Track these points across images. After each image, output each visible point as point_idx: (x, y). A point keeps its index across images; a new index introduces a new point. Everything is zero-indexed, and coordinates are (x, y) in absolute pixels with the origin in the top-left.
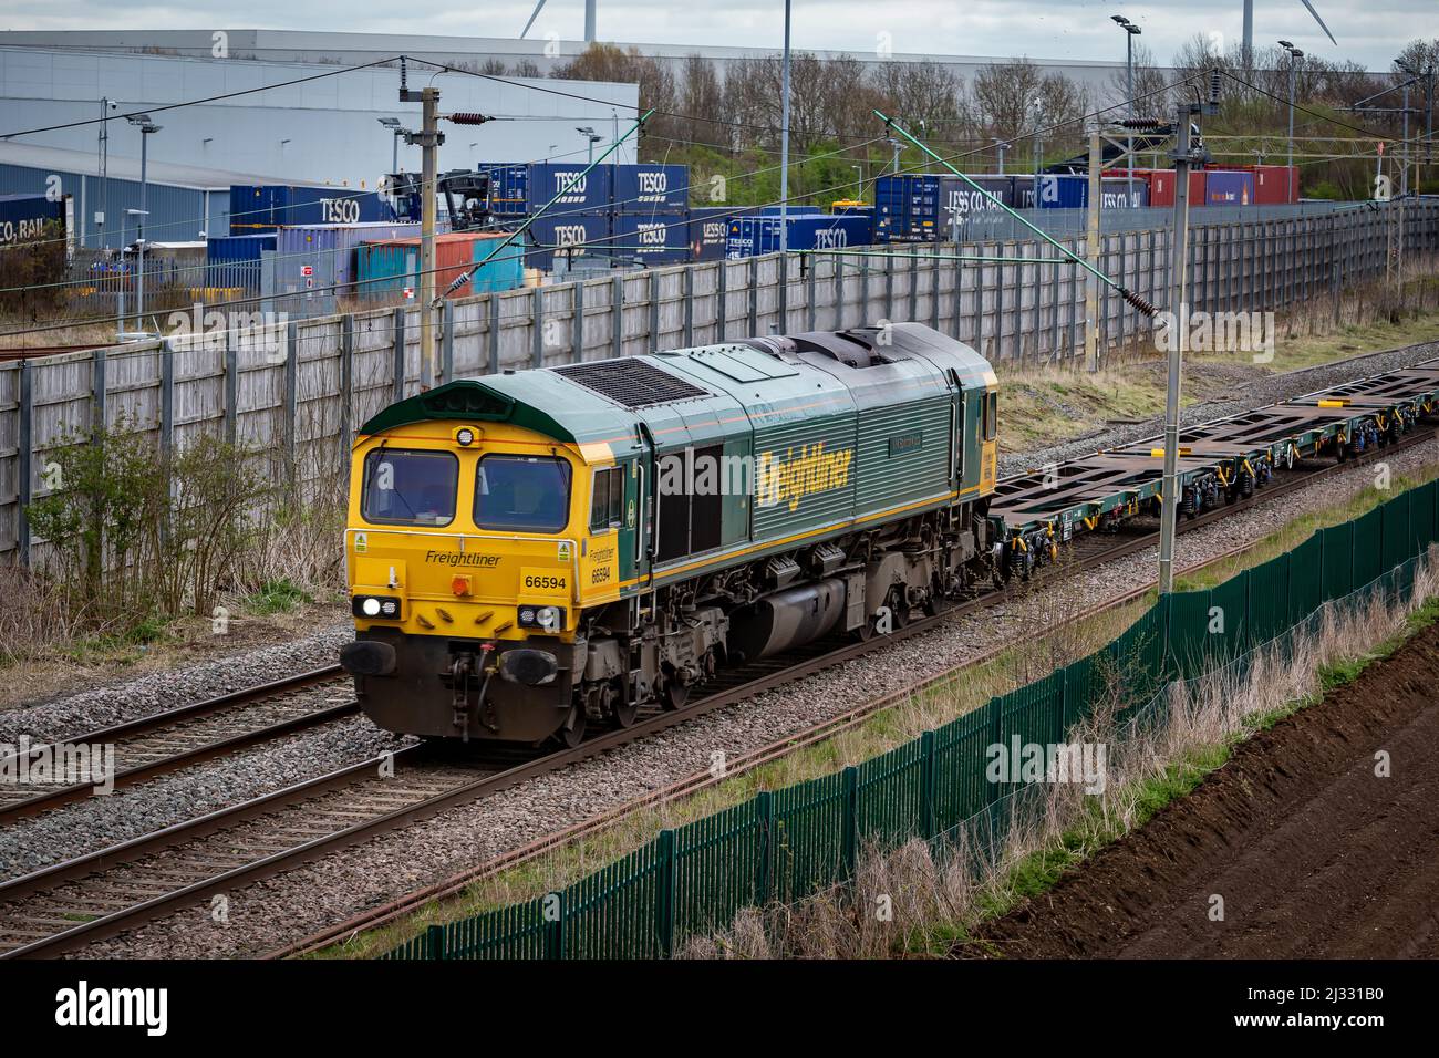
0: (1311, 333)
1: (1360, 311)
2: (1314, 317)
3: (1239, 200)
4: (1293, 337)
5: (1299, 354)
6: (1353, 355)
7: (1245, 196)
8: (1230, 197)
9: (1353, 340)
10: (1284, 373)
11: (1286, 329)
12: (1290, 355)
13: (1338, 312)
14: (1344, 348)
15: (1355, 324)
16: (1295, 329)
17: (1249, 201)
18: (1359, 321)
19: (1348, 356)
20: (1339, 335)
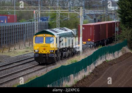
0: (19, 48)
1: (30, 44)
2: (20, 45)
3: (4, 22)
4: (15, 49)
5: (17, 53)
6: (28, 53)
7: (5, 21)
8: (2, 21)
9: (28, 50)
10: (13, 56)
11: (14, 48)
12: (15, 53)
13: (25, 44)
14: (26, 51)
15: (28, 46)
16: (16, 48)
17: (6, 22)
18: (29, 46)
19: (27, 53)
20: (25, 49)
